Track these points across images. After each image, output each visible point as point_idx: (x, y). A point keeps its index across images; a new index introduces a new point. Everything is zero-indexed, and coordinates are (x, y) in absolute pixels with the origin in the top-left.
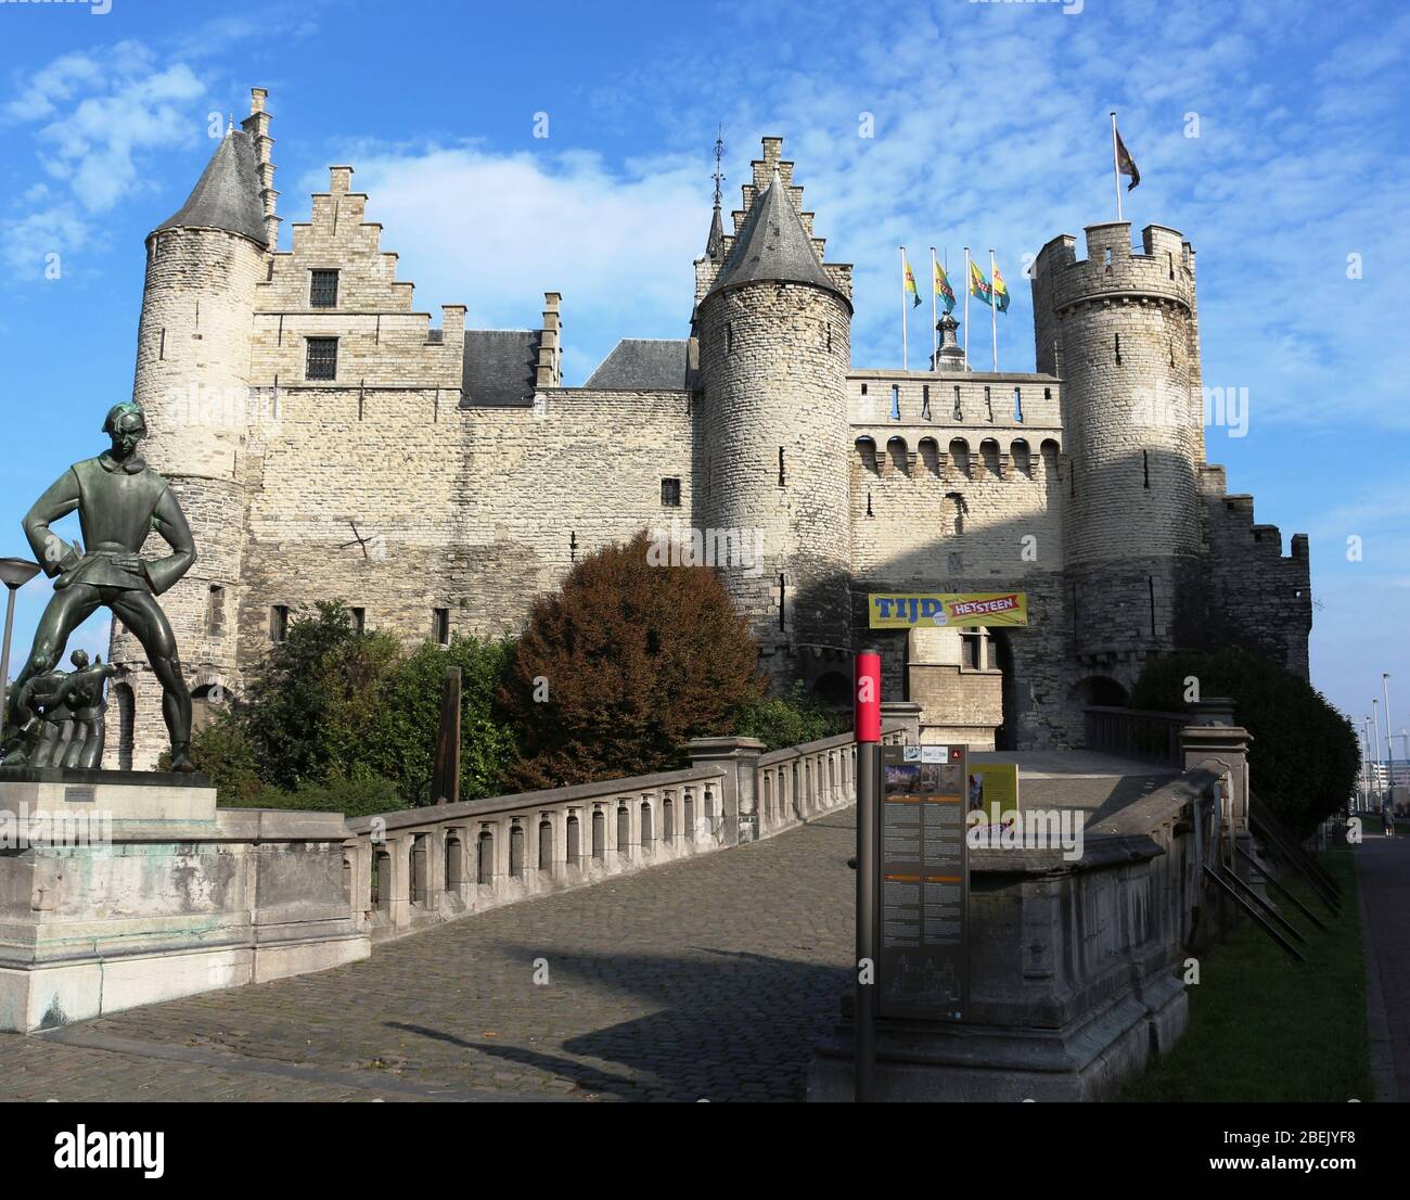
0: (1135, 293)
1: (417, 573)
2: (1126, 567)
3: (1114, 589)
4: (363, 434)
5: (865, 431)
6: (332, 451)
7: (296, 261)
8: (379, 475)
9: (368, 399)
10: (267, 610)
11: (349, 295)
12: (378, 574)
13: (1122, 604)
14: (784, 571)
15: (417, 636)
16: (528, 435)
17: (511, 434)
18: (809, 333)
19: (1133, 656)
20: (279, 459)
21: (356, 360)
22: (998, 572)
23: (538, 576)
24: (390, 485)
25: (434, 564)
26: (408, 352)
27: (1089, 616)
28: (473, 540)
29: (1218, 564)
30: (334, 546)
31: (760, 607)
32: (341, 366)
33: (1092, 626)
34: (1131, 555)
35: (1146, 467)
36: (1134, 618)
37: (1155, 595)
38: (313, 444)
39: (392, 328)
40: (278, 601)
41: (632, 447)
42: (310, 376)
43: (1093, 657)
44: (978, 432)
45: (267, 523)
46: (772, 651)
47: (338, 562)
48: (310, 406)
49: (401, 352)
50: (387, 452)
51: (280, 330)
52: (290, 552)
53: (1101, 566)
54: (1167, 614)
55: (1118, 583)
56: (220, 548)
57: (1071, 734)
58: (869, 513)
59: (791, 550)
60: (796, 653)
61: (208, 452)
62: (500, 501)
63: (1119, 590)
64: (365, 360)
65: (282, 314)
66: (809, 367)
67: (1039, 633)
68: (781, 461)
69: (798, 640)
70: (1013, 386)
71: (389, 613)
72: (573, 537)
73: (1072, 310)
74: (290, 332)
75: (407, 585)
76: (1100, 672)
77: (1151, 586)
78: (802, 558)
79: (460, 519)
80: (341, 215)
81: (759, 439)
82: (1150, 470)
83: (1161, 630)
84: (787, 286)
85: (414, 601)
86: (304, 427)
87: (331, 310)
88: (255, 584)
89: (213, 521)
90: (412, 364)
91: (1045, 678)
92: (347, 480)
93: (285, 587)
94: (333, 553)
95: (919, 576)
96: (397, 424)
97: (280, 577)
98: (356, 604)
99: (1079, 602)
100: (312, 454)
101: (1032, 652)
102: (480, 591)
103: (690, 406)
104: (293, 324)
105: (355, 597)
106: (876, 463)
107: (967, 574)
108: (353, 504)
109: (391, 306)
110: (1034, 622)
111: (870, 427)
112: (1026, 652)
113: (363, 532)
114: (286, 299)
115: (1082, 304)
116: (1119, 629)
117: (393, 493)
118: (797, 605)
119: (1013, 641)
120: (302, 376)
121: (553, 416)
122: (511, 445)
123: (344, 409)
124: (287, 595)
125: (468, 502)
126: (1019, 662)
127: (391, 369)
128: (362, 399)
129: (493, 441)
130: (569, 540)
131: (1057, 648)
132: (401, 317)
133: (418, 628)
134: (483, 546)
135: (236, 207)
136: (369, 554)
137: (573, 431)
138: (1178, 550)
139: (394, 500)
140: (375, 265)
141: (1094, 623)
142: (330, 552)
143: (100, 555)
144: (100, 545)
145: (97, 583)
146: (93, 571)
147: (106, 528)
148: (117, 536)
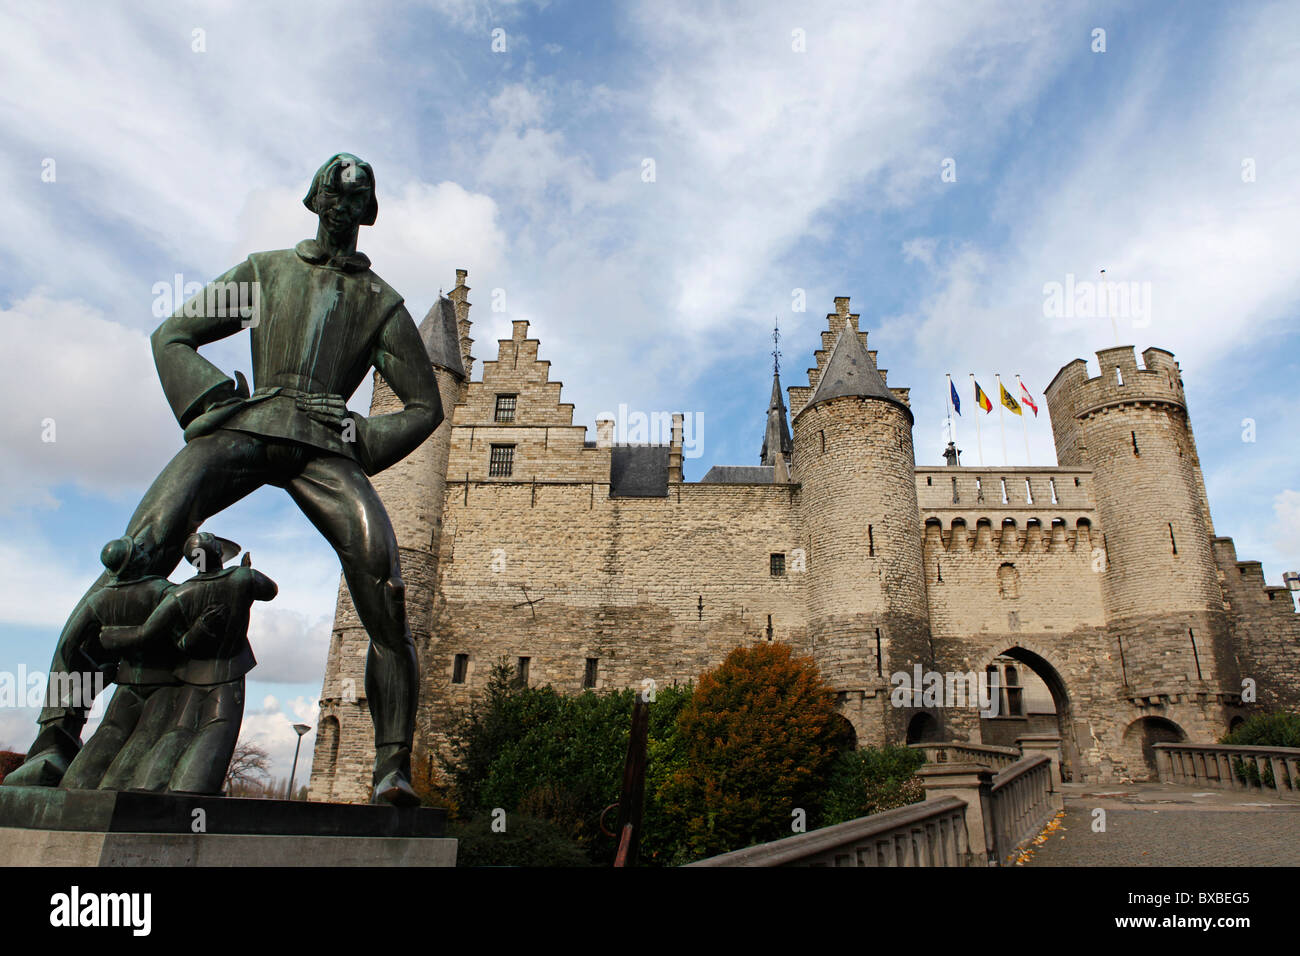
0: (1145, 399)
1: (574, 629)
2: (1168, 621)
3: (1158, 640)
4: (533, 518)
5: (933, 514)
6: (509, 532)
7: (486, 387)
8: (546, 550)
9: (538, 491)
10: (452, 658)
11: (524, 413)
12: (542, 630)
13: (1168, 653)
14: (878, 626)
15: (574, 680)
16: (664, 520)
17: (649, 519)
18: (885, 437)
19: (1184, 699)
20: (467, 537)
21: (529, 461)
22: (1051, 627)
23: (673, 632)
24: (554, 558)
25: (589, 621)
26: (570, 456)
27: (1136, 663)
28: (620, 603)
29: (1240, 619)
30: (508, 606)
31: (860, 656)
32: (516, 466)
33: (1141, 673)
34: (1171, 610)
35: (1172, 537)
36: (1182, 665)
37: (1196, 645)
38: (494, 525)
39: (556, 437)
40: (461, 650)
41: (747, 528)
42: (491, 473)
43: (1146, 700)
44: (1024, 513)
45: (455, 587)
46: (873, 694)
47: (510, 619)
48: (492, 496)
49: (564, 455)
50: (552, 532)
51: (472, 439)
52: (472, 611)
53: (1143, 621)
54: (1209, 661)
55: (1161, 634)
56: (418, 606)
57: (1130, 769)
58: (940, 579)
59: (882, 608)
61: (412, 529)
62: (641, 572)
63: (1163, 641)
64: (537, 461)
65: (474, 427)
66: (888, 462)
70: (1049, 476)
71: (551, 662)
72: (700, 599)
73: (1091, 415)
74: (479, 440)
75: (566, 639)
76: (1153, 712)
77: (1192, 636)
78: (892, 615)
79: (609, 585)
80: (520, 355)
81: (851, 519)
82: (1176, 539)
83: (1207, 675)
84: (867, 401)
85: (573, 652)
86: (488, 512)
87: (511, 424)
88: (444, 636)
89: (413, 584)
90: (573, 464)
91: (1101, 718)
92: (520, 554)
93: (468, 639)
94: (507, 612)
95: (983, 632)
96: (561, 510)
97: (463, 631)
98: (524, 654)
99: (1126, 652)
100: (493, 533)
101: (1087, 696)
102: (625, 644)
103: (791, 496)
104: (480, 434)
105: (524, 649)
106: (943, 540)
107: (1024, 630)
108: (525, 573)
109: (557, 421)
110: (1086, 670)
111: (937, 510)
112: (1082, 696)
113: (532, 596)
114: (477, 416)
115: (1100, 410)
116: (1168, 674)
117: (557, 565)
118: (891, 653)
119: (1069, 686)
120: (486, 474)
121: (683, 504)
122: (651, 528)
123: (520, 499)
124: (469, 646)
125: (615, 572)
126: (1077, 704)
127: (556, 468)
128: (534, 491)
129: (636, 524)
130: (697, 603)
131: (1108, 693)
132: (565, 429)
133: (574, 675)
134: (628, 608)
135: (442, 349)
136: (536, 613)
137: (699, 516)
138: (1210, 606)
139: (557, 570)
140: (545, 391)
141: (1143, 670)
142: (504, 611)
143: (277, 394)
144: (281, 378)
145: (263, 433)
146: (261, 414)
147: (293, 349)
148: (311, 365)
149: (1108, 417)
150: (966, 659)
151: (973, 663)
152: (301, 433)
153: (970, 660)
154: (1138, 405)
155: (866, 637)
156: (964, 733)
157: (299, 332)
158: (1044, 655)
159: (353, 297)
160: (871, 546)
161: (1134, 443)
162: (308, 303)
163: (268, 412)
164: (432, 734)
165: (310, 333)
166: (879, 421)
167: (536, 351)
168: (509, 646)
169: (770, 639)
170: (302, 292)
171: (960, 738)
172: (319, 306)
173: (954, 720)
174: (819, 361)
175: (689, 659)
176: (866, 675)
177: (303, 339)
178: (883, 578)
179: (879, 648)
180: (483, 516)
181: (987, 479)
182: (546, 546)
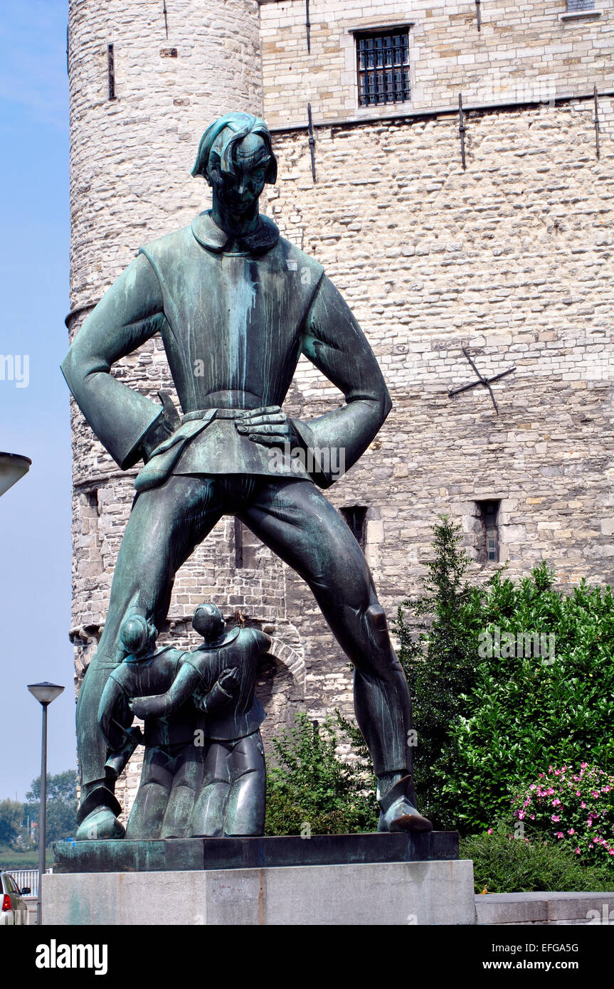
4: (469, 192)
6: (419, 230)
8: (506, 261)
9: (473, 129)
12: (519, 438)
20: (328, 252)
21: (444, 61)
24: (527, 278)
26: (535, 35)
30: (439, 395)
32: (417, 77)
38: (383, 220)
40: (349, 499)
42: (365, 100)
47: (446, 421)
48: (372, 151)
49: (523, 37)
50: (517, 219)
51: (308, 24)
64: (461, 59)
71: (547, 504)
74: (325, 27)
86: (367, 191)
92: (450, 276)
94: (439, 407)
98: (485, 494)
100: (386, 235)
105: (482, 482)
108: (465, 317)
113: (488, 367)
117: (535, 292)
120: (353, 102)
123: (434, 152)
124: (364, 487)
128: (462, 131)
136: (500, 403)
139: (537, 305)
142: (430, 406)
143: (214, 418)
144: (213, 397)
145: (215, 472)
146: (206, 448)
147: (220, 363)
148: (241, 377)
152: (251, 464)
157: (222, 341)
159: (271, 285)
162: (225, 306)
163: (212, 444)
164: (310, 677)
165: (233, 340)
168: (449, 481)
170: (215, 292)
172: (237, 306)
177: (228, 350)
180: (361, 205)
182: (506, 252)
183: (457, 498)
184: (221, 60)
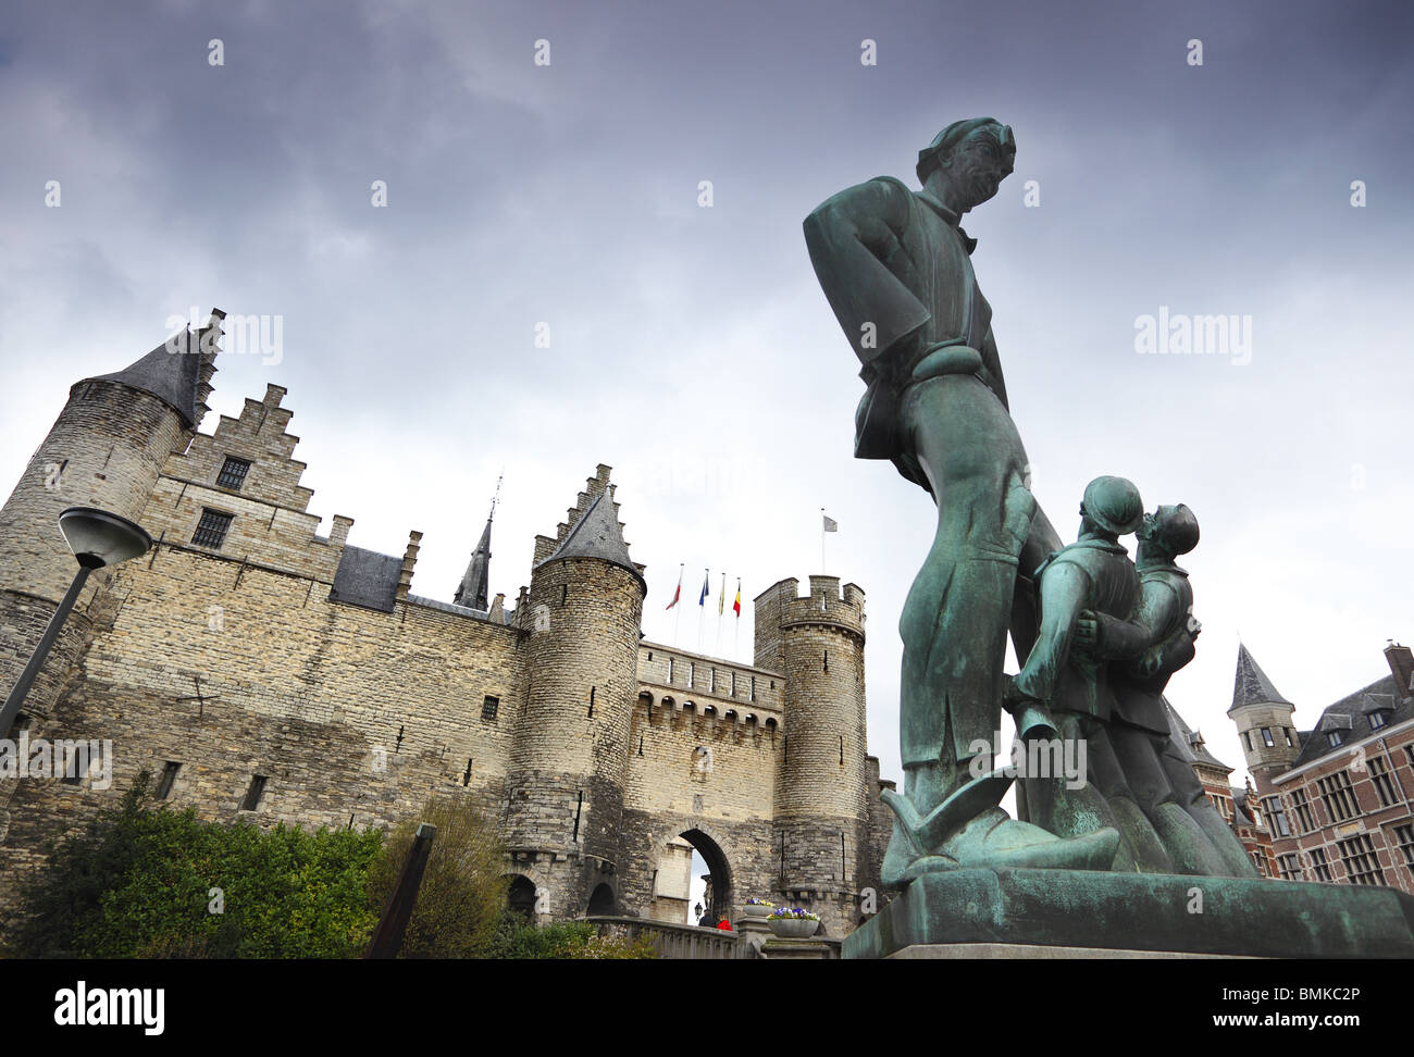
0: (840, 626)
1: (247, 738)
2: (828, 824)
3: (816, 840)
4: (232, 602)
5: (647, 688)
6: (197, 611)
7: (216, 444)
8: (237, 641)
9: (246, 574)
11: (255, 484)
12: (207, 733)
13: (822, 853)
14: (583, 789)
15: (231, 800)
16: (382, 637)
17: (366, 632)
18: (624, 605)
19: (829, 896)
20: (140, 606)
21: (245, 538)
22: (728, 815)
23: (363, 761)
24: (245, 652)
25: (268, 733)
26: (295, 544)
27: (795, 859)
28: (311, 718)
29: (874, 830)
30: (171, 698)
31: (559, 817)
32: (228, 540)
33: (796, 868)
34: (831, 815)
35: (841, 750)
36: (831, 865)
37: (845, 848)
38: (179, 600)
39: (285, 521)
41: (466, 664)
42: (195, 540)
43: (796, 893)
44: (725, 704)
45: (105, 662)
46: (565, 858)
47: (169, 713)
48: (188, 565)
49: (288, 542)
50: (252, 623)
51: (181, 496)
52: (120, 695)
53: (807, 820)
54: (853, 864)
55: (820, 835)
56: (46, 675)
58: (640, 752)
59: (589, 771)
60: (583, 862)
62: (343, 688)
63: (820, 841)
64: (254, 540)
65: (187, 483)
67: (752, 869)
68: (592, 698)
69: (586, 851)
70: (751, 675)
71: (208, 773)
72: (402, 730)
73: (795, 629)
74: (190, 499)
75: (234, 749)
77: (843, 840)
78: (597, 780)
79: (303, 695)
80: (267, 422)
81: (576, 677)
82: (843, 752)
83: (849, 877)
84: (613, 568)
86: (177, 583)
87: (231, 491)
90: (296, 554)
92: (204, 639)
93: (102, 729)
94: (167, 705)
95: (670, 810)
97: (99, 718)
98: (174, 758)
99: (788, 847)
100: (178, 608)
101: (747, 885)
102: (304, 765)
103: (518, 642)
104: (195, 493)
105: (176, 752)
106: (650, 715)
107: (706, 814)
108: (203, 662)
109: (290, 503)
110: (750, 860)
111: (652, 685)
112: (743, 884)
113: (205, 691)
114: (196, 472)
115: (804, 626)
116: (820, 872)
117: (246, 660)
118: (590, 820)
119: (734, 873)
120: (188, 539)
121: (407, 625)
122: (366, 642)
123: (222, 577)
125: (314, 682)
126: (737, 891)
127: (275, 553)
128: (241, 572)
129: (350, 635)
130: (396, 733)
131: (764, 883)
132: (297, 514)
133: (232, 792)
134: (320, 725)
135: (174, 387)
136: (205, 712)
137: (421, 641)
138: (858, 815)
139: (245, 667)
140: (285, 468)
141: (800, 865)
142: (163, 703)
147: (958, 311)
149: (808, 634)
150: (650, 835)
151: (655, 839)
153: (653, 836)
154: (834, 629)
155: (569, 798)
156: (635, 909)
157: (960, 294)
158: (718, 840)
160: (591, 708)
161: (825, 661)
162: (961, 265)
165: (967, 301)
166: (622, 589)
167: (286, 424)
168: (156, 747)
169: (466, 785)
171: (631, 914)
173: (628, 895)
174: (571, 518)
175: (374, 793)
176: (561, 837)
177: (963, 304)
178: (596, 738)
179: (579, 811)
180: (171, 588)
181: (699, 666)
182: (239, 637)
183: (157, 757)
184: (128, 491)
